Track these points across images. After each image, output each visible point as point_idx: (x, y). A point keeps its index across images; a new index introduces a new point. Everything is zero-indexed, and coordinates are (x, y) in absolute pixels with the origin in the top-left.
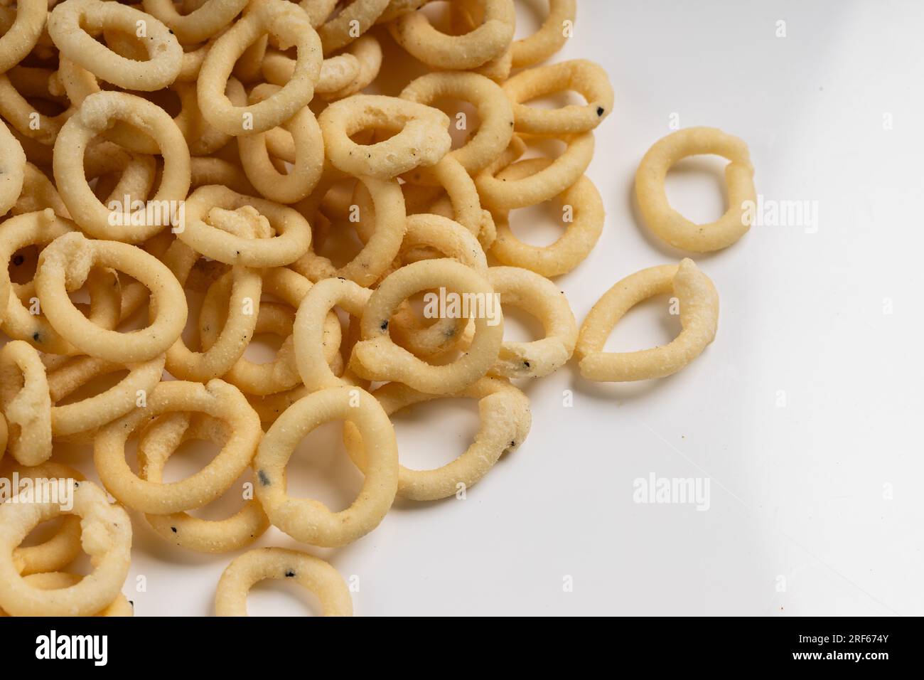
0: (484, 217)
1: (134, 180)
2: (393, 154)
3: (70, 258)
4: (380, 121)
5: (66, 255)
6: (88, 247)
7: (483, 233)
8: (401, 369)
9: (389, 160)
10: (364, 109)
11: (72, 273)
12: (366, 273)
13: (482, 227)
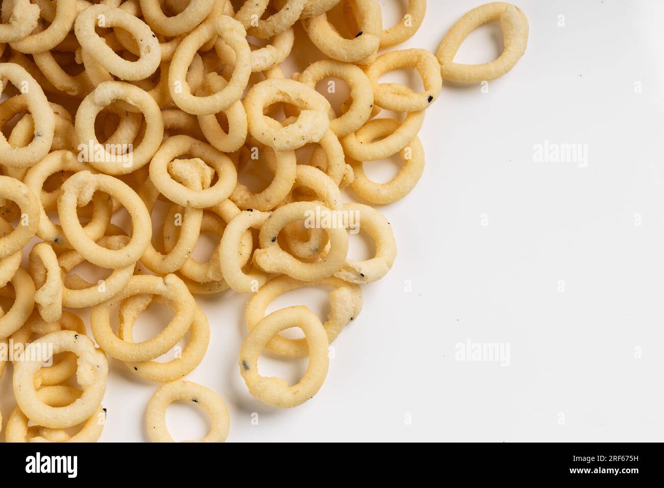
0: (346, 169)
1: (126, 132)
2: (290, 140)
3: (81, 190)
4: (286, 99)
5: (78, 188)
6: (93, 181)
7: (345, 179)
8: (284, 268)
9: (287, 144)
10: (276, 92)
11: (82, 199)
12: (267, 205)
13: (345, 175)
